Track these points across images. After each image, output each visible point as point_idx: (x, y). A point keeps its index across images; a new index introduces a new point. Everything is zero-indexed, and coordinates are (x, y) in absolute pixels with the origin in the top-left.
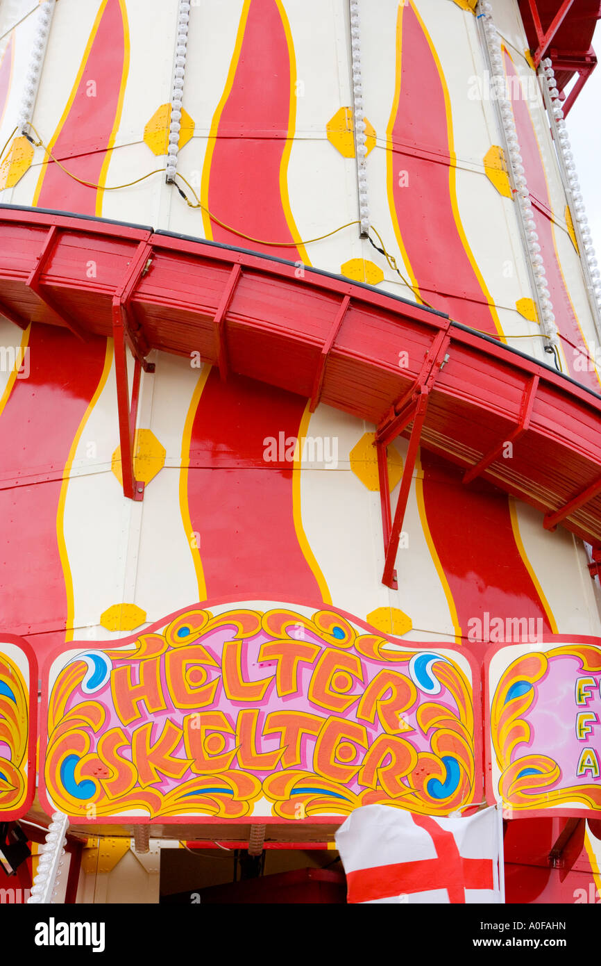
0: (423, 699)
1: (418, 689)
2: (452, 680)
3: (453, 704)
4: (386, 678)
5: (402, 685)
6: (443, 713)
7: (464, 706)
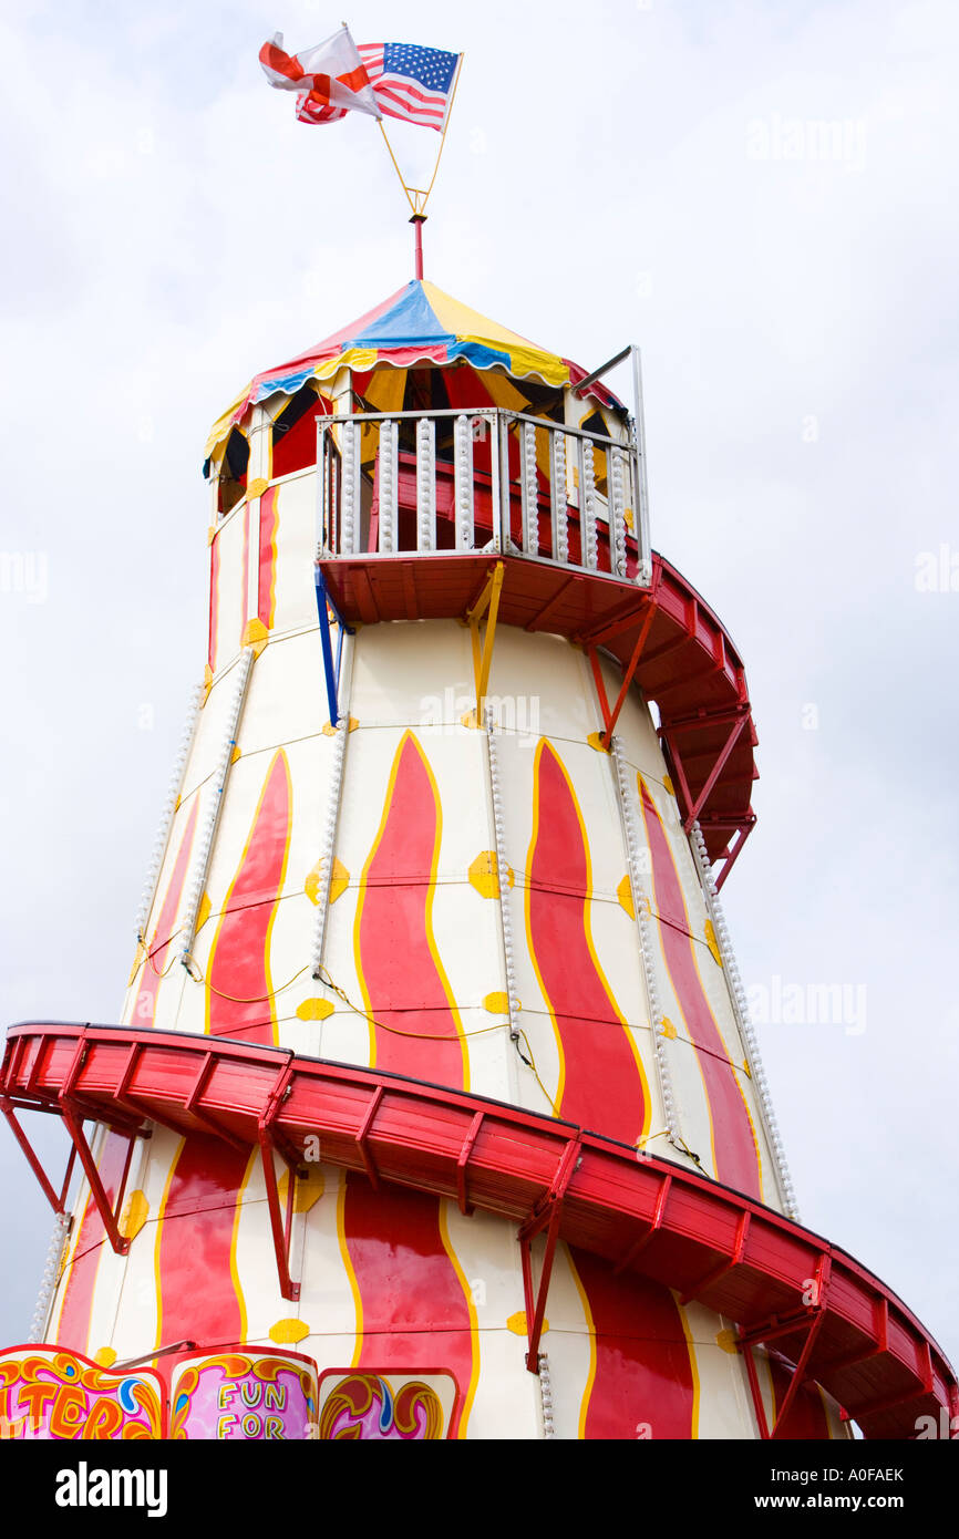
0: (127, 1419)
1: (124, 1412)
2: (147, 1400)
3: (147, 1420)
4: (102, 1404)
5: (112, 1408)
6: (140, 1429)
7: (154, 1418)
